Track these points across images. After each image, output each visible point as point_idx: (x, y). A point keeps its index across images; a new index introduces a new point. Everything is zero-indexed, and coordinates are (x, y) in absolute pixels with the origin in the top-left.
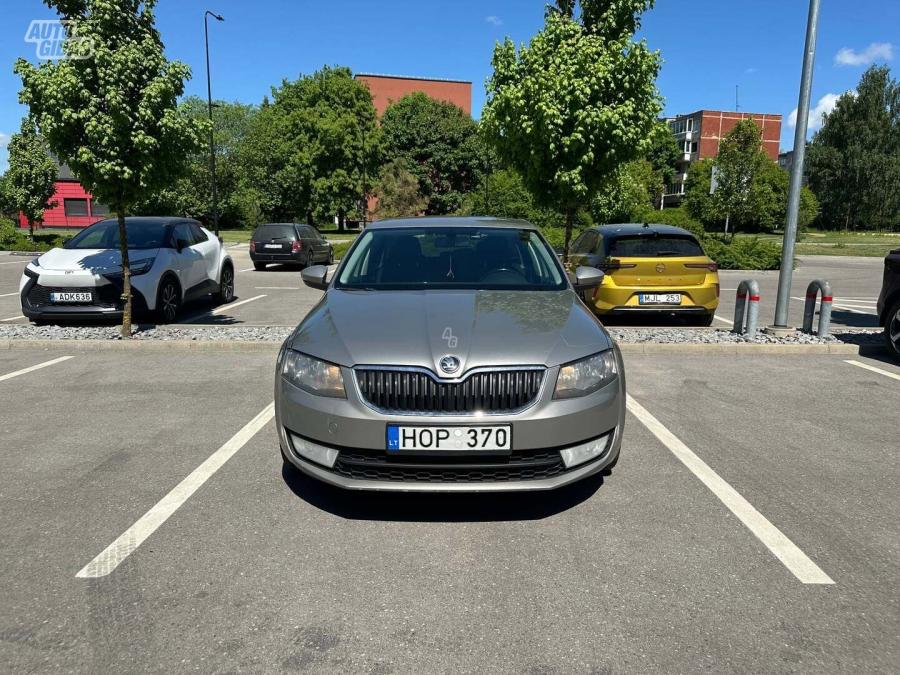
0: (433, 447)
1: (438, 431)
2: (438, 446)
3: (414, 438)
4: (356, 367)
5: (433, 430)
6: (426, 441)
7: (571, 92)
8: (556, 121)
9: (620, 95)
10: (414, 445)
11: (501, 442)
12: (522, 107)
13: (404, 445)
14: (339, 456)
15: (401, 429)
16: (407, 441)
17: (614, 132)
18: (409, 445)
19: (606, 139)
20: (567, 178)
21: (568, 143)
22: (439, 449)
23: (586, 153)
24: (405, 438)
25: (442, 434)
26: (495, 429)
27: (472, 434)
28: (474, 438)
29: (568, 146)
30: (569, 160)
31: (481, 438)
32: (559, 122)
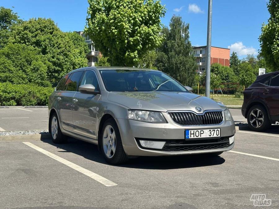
0: (199, 137)
1: (201, 131)
2: (201, 136)
3: (194, 134)
4: (168, 112)
5: (199, 131)
6: (197, 135)
7: (134, 19)
8: (128, 31)
9: (151, 22)
10: (194, 137)
11: (218, 134)
12: (112, 23)
13: (191, 137)
14: (166, 144)
15: (190, 131)
16: (192, 135)
17: (150, 37)
18: (192, 137)
19: (146, 39)
20: (133, 56)
21: (133, 40)
22: (201, 137)
23: (139, 45)
24: (191, 134)
25: (202, 132)
26: (216, 130)
27: (210, 132)
28: (210, 133)
29: (132, 42)
30: (132, 48)
31: (212, 133)
32: (130, 31)
